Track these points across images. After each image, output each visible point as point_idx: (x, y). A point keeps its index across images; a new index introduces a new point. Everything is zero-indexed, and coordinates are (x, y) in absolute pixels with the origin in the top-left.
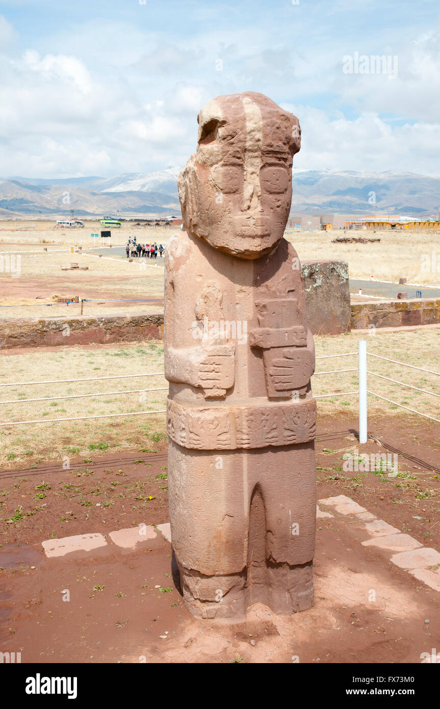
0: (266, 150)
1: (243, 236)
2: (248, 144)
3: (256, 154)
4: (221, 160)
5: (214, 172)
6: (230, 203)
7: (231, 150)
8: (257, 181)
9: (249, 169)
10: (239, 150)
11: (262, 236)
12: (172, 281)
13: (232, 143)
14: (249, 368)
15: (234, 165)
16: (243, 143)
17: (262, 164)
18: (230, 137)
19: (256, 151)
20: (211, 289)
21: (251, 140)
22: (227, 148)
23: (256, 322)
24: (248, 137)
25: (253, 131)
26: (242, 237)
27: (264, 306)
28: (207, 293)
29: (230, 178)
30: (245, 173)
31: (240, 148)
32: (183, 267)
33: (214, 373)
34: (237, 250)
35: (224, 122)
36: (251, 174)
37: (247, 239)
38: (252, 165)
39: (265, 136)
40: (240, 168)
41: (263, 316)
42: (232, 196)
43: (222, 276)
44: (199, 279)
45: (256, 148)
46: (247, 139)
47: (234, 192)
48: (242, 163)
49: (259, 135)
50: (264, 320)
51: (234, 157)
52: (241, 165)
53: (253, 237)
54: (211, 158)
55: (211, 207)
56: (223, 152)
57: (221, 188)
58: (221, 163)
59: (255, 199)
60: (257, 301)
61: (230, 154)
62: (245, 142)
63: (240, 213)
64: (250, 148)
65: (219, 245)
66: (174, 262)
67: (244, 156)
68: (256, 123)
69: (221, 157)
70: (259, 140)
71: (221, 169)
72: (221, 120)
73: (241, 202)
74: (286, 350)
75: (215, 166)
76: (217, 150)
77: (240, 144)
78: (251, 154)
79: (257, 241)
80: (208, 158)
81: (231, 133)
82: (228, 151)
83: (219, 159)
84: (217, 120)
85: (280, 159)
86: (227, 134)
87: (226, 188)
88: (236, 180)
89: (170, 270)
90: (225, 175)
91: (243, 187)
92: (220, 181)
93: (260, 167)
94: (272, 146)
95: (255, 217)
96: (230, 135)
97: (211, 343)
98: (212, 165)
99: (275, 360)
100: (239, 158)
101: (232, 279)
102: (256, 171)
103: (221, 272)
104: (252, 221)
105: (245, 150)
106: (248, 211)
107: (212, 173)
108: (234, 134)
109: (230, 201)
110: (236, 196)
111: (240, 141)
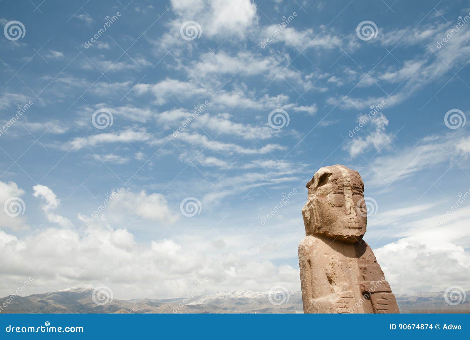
0: (353, 186)
1: (349, 228)
2: (345, 183)
3: (349, 188)
4: (332, 191)
5: (329, 197)
6: (340, 212)
7: (337, 186)
8: (351, 201)
9: (347, 195)
10: (341, 186)
11: (359, 228)
12: (309, 259)
13: (337, 183)
14: (363, 306)
15: (339, 193)
16: (342, 182)
17: (352, 193)
18: (335, 181)
19: (348, 187)
20: (334, 260)
21: (346, 181)
22: (335, 185)
23: (362, 278)
24: (344, 180)
25: (346, 177)
26: (349, 229)
27: (365, 268)
28: (333, 262)
29: (338, 199)
30: (345, 197)
31: (341, 185)
32: (315, 250)
33: (345, 309)
34: (347, 236)
35: (331, 174)
36: (348, 197)
37: (351, 229)
38: (348, 193)
39: (352, 180)
40: (342, 194)
41: (365, 274)
42: (340, 209)
43: (339, 253)
44: (326, 256)
45: (348, 185)
46: (344, 181)
47: (341, 206)
48: (343, 192)
49: (349, 179)
50: (367, 276)
51: (339, 189)
52: (343, 193)
53: (355, 228)
54: (326, 191)
55: (330, 214)
56: (333, 187)
57: (334, 204)
58: (332, 192)
59: (352, 209)
60: (360, 266)
61: (337, 188)
62: (343, 182)
63: (346, 216)
64: (346, 185)
65: (336, 234)
66: (308, 249)
67: (343, 189)
68: (346, 174)
69: (332, 190)
70: (349, 181)
71: (332, 195)
72: (329, 173)
73: (346, 211)
74: (382, 293)
75: (329, 195)
76: (330, 186)
77: (341, 183)
78: (346, 188)
79: (357, 231)
80: (325, 191)
81: (335, 178)
82: (335, 187)
83: (331, 191)
84: (327, 173)
85: (360, 191)
86: (334, 179)
87: (337, 204)
88: (341, 200)
89: (307, 254)
90: (335, 198)
91: (345, 204)
92: (334, 202)
93: (352, 194)
94: (355, 185)
95: (354, 218)
96: (335, 180)
97: (341, 290)
98: (327, 195)
99: (378, 300)
100: (341, 190)
101: (344, 254)
102: (350, 196)
103: (338, 251)
104: (353, 220)
105: (344, 186)
106: (350, 215)
107: (328, 198)
108: (337, 179)
109: (340, 211)
110: (342, 208)
111: (341, 182)
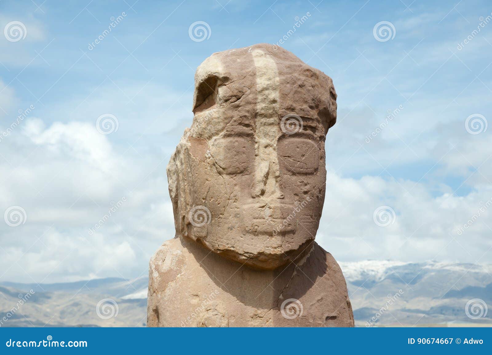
0: (285, 114)
1: (255, 233)
2: (260, 107)
3: (272, 120)
4: (222, 130)
5: (213, 145)
6: (237, 188)
7: (236, 115)
8: (274, 156)
9: (262, 141)
10: (247, 114)
11: (283, 233)
12: (157, 307)
13: (238, 106)
15: (240, 135)
16: (253, 105)
17: (280, 134)
18: (234, 99)
19: (271, 116)
20: (210, 314)
21: (263, 100)
22: (230, 113)
24: (260, 98)
25: (266, 89)
26: (254, 235)
28: (206, 319)
29: (235, 153)
30: (256, 146)
31: (248, 111)
32: (172, 284)
34: (247, 253)
35: (226, 79)
36: (266, 147)
37: (261, 237)
38: (266, 135)
39: (284, 96)
40: (249, 139)
42: (238, 178)
43: (227, 295)
44: (195, 301)
45: (270, 111)
46: (259, 100)
47: (241, 172)
48: (252, 132)
49: (274, 95)
51: (240, 124)
52: (250, 136)
53: (271, 234)
54: (209, 128)
55: (210, 193)
56: (225, 118)
57: (223, 166)
58: (223, 133)
59: (271, 181)
61: (235, 121)
62: (255, 103)
63: (251, 200)
64: (263, 112)
65: (221, 248)
66: (159, 279)
67: (255, 123)
68: (270, 79)
69: (222, 125)
70: (274, 101)
71: (223, 141)
72: (221, 76)
73: (251, 185)
75: (214, 138)
76: (217, 116)
77: (249, 107)
78: (264, 120)
79: (276, 241)
80: (205, 129)
81: (236, 92)
82: (232, 117)
83: (220, 127)
84: (216, 76)
85: (306, 128)
86: (231, 94)
87: (229, 167)
88: (244, 156)
89: (154, 292)
90: (228, 149)
91: (253, 165)
92: (221, 158)
93: (278, 137)
94: (293, 110)
95: (272, 206)
96: (235, 96)
98: (210, 138)
100: (247, 126)
101: (242, 298)
102: (272, 143)
103: (228, 288)
104: (267, 212)
105: (256, 115)
106: (262, 198)
107: (211, 148)
108: (240, 94)
109: (235, 185)
110: (245, 178)
111: (249, 103)
